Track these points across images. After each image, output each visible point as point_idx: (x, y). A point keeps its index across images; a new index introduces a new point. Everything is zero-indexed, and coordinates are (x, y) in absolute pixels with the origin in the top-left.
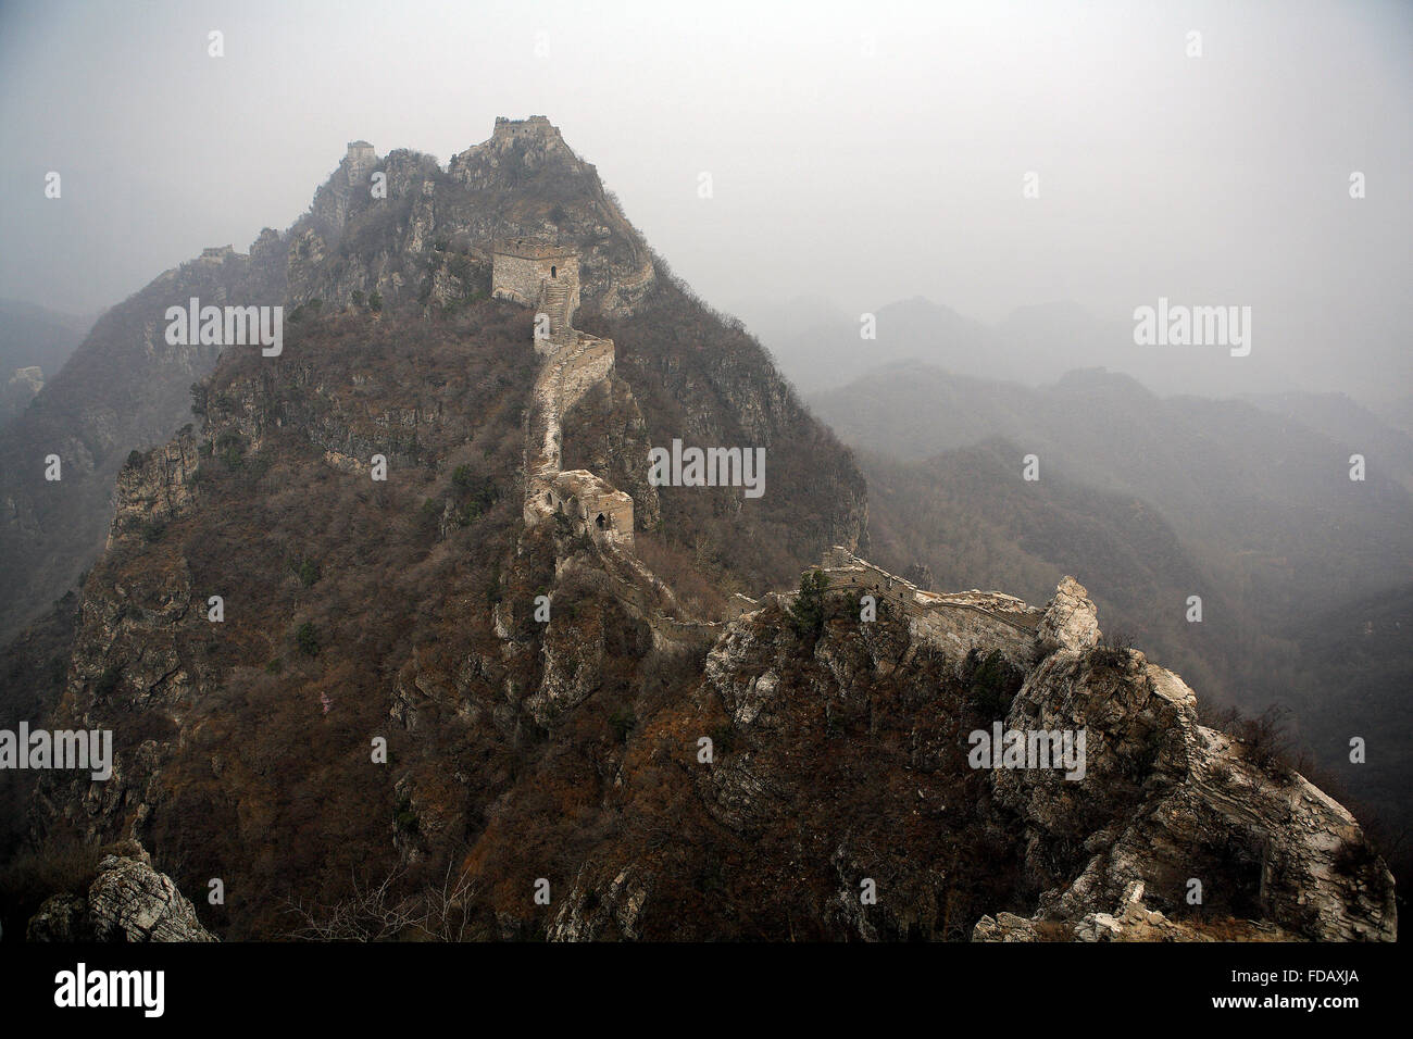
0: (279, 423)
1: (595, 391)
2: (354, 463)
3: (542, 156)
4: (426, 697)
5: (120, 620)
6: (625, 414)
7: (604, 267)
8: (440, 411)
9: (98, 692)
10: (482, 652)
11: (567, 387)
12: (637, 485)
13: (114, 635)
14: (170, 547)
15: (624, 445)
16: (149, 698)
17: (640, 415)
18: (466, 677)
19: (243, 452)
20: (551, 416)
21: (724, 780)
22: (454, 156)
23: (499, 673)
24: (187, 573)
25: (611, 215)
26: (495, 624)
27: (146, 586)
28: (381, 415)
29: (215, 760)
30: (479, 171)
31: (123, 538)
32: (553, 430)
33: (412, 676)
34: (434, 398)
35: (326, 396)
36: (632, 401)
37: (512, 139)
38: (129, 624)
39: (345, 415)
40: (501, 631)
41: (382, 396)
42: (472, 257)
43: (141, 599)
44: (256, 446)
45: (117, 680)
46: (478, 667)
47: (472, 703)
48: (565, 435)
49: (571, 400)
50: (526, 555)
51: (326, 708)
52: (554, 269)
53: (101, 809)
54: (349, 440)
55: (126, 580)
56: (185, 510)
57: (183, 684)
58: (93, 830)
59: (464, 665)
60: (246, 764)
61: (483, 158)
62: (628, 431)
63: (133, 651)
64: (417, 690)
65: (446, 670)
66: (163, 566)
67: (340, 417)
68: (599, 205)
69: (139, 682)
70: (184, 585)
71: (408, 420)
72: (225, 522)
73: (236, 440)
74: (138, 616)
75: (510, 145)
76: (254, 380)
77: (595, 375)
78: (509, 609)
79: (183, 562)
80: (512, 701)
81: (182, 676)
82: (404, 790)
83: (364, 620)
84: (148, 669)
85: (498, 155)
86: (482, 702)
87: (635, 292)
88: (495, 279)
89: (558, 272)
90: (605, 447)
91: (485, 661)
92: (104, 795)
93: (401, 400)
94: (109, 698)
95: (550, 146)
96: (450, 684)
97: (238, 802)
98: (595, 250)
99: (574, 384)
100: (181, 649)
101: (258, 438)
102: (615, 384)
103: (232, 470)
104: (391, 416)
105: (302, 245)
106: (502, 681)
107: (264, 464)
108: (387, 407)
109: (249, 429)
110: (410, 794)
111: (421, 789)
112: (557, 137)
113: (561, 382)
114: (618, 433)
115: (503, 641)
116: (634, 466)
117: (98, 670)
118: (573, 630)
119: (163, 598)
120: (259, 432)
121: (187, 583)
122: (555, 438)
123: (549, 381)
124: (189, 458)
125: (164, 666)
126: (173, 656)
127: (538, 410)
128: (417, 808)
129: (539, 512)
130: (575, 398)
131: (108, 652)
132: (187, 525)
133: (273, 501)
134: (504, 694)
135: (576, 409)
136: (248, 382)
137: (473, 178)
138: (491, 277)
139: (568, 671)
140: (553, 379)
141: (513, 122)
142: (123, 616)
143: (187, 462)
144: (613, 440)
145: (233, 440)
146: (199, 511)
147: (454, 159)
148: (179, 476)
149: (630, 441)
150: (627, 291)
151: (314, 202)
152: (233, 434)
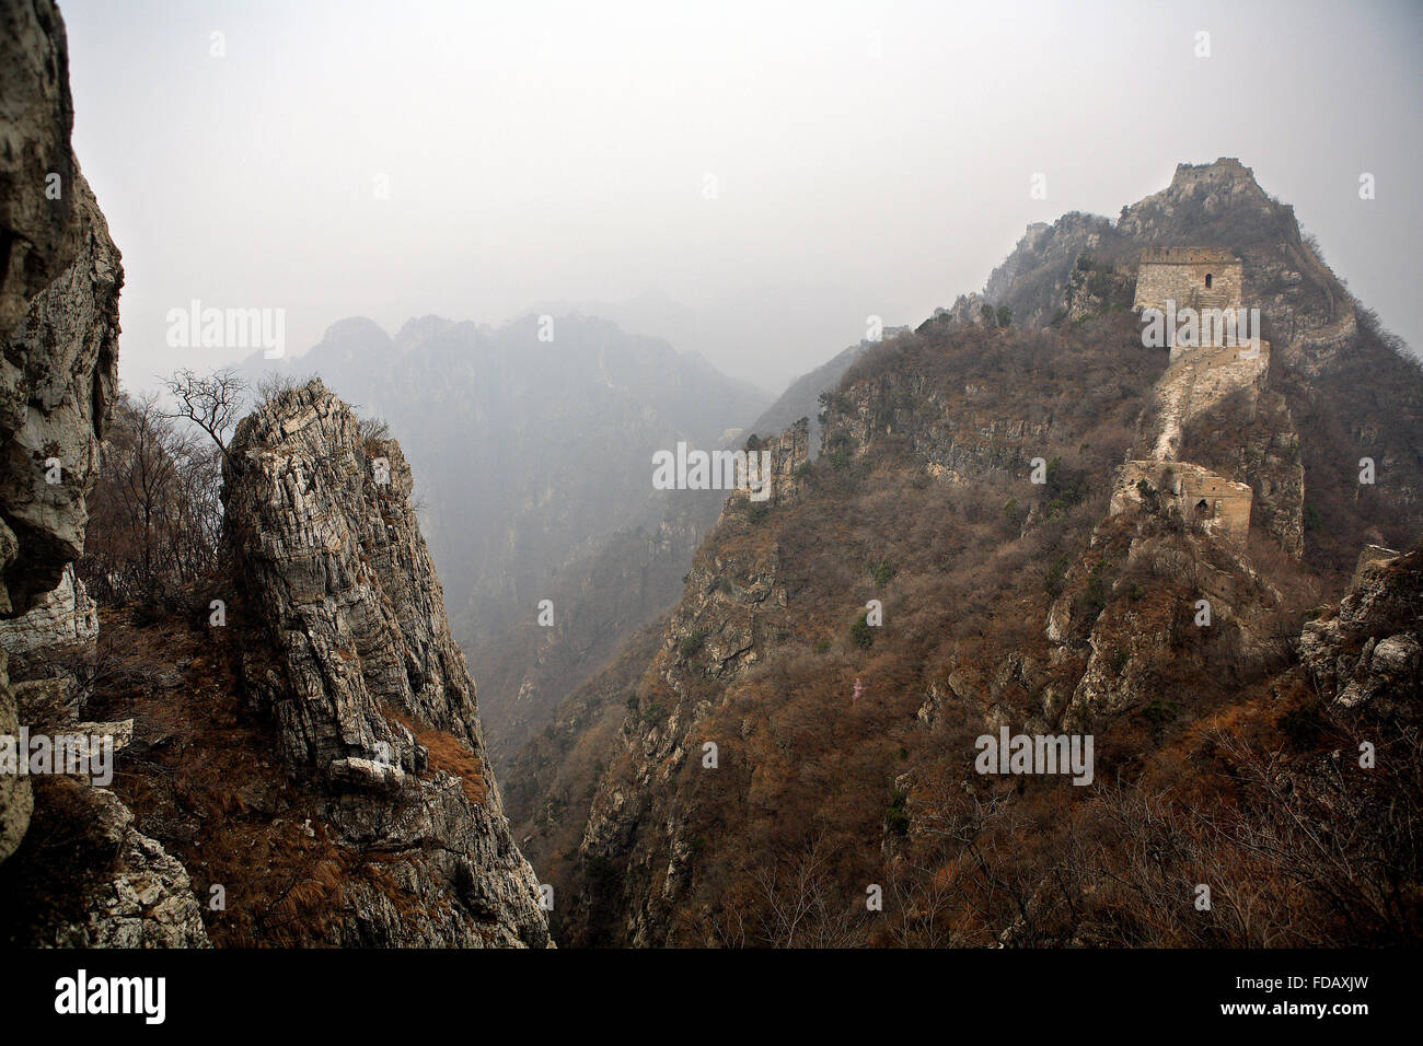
0: (889, 431)
1: (1235, 398)
2: (953, 477)
3: (1226, 199)
4: (955, 697)
5: (713, 591)
6: (1272, 426)
7: (1287, 317)
8: (1050, 422)
9: (682, 653)
10: (1025, 652)
11: (1198, 387)
12: (1275, 513)
13: (705, 603)
14: (768, 531)
15: (1264, 463)
16: (722, 670)
17: (1292, 427)
18: (1002, 679)
19: (850, 454)
20: (1171, 417)
21: (1289, 788)
22: (1125, 208)
23: (1039, 680)
24: (776, 558)
25: (1306, 261)
26: (1049, 625)
27: (739, 563)
28: (987, 425)
29: (746, 723)
30: (1151, 221)
31: (732, 517)
32: (1171, 431)
33: (947, 671)
34: (1045, 409)
35: (937, 404)
36: (1283, 414)
37: (1193, 186)
38: (720, 596)
39: (952, 424)
40: (1053, 632)
41: (992, 405)
42: (1116, 274)
43: (733, 575)
44: (863, 450)
45: (699, 647)
46: (1017, 671)
47: (1003, 709)
48: (1185, 443)
49: (1201, 405)
50: (1100, 545)
51: (857, 694)
52: (1209, 278)
53: (655, 751)
54: (952, 451)
55: (725, 555)
56: (788, 500)
57: (751, 664)
58: (645, 769)
59: (1003, 665)
60: (772, 733)
61: (1158, 207)
62: (1273, 447)
63: (716, 622)
64: (949, 689)
65: (983, 670)
66: (758, 547)
67: (947, 426)
68: (1291, 248)
69: (716, 653)
70: (771, 569)
71: (1013, 432)
72: (821, 516)
73: (845, 441)
74: (728, 591)
75: (1190, 192)
76: (872, 384)
77: (1237, 378)
78: (1067, 605)
79: (776, 545)
80: (1047, 715)
81: (752, 656)
82: (903, 786)
83: (918, 617)
84: (724, 642)
85: (1175, 204)
86: (1013, 711)
87: (1327, 347)
88: (1138, 292)
89: (1214, 281)
90: (1238, 463)
91: (1027, 663)
92: (660, 739)
93: (1010, 411)
94: (690, 661)
95: (1237, 189)
96: (984, 683)
97: (754, 767)
98: (1279, 298)
99: (1208, 386)
100: (756, 629)
101: (867, 442)
102: (1264, 393)
103: (837, 468)
104: (997, 426)
105: (963, 308)
106: (1041, 689)
107: (868, 467)
108: (995, 417)
109: (859, 432)
110: (907, 792)
111: (921, 789)
112: (1249, 179)
113: (1192, 380)
114: (1258, 448)
115: (1053, 644)
116: (1273, 490)
117: (686, 632)
118: (1132, 617)
119: (751, 577)
120: (869, 435)
121: (774, 567)
122: (1172, 442)
123: (1176, 381)
124: (800, 450)
125: (738, 642)
126: (748, 634)
127: (1157, 409)
128: (911, 807)
129: (1127, 500)
130: (1207, 404)
131: (698, 618)
132: (786, 514)
133: (865, 502)
134: (1040, 705)
135: (1207, 416)
136: (867, 385)
137: (1143, 228)
138: (1133, 291)
139: (1115, 665)
140: (1182, 380)
141: (1197, 167)
142: (717, 588)
143: (797, 454)
144: (1249, 456)
145: (842, 441)
146: (800, 503)
147: (1125, 212)
148: (787, 467)
149: (1274, 459)
150: (1314, 346)
151: (988, 285)
152: (845, 435)
